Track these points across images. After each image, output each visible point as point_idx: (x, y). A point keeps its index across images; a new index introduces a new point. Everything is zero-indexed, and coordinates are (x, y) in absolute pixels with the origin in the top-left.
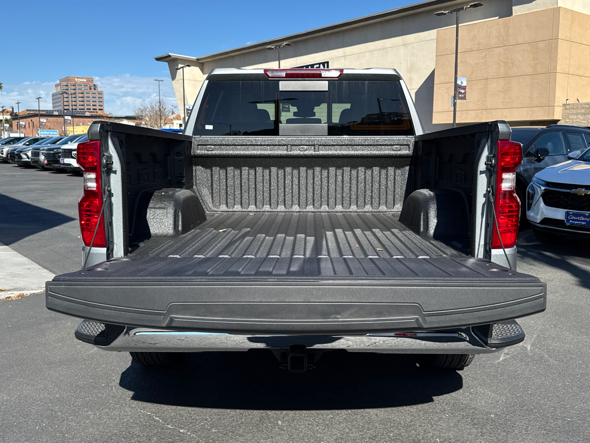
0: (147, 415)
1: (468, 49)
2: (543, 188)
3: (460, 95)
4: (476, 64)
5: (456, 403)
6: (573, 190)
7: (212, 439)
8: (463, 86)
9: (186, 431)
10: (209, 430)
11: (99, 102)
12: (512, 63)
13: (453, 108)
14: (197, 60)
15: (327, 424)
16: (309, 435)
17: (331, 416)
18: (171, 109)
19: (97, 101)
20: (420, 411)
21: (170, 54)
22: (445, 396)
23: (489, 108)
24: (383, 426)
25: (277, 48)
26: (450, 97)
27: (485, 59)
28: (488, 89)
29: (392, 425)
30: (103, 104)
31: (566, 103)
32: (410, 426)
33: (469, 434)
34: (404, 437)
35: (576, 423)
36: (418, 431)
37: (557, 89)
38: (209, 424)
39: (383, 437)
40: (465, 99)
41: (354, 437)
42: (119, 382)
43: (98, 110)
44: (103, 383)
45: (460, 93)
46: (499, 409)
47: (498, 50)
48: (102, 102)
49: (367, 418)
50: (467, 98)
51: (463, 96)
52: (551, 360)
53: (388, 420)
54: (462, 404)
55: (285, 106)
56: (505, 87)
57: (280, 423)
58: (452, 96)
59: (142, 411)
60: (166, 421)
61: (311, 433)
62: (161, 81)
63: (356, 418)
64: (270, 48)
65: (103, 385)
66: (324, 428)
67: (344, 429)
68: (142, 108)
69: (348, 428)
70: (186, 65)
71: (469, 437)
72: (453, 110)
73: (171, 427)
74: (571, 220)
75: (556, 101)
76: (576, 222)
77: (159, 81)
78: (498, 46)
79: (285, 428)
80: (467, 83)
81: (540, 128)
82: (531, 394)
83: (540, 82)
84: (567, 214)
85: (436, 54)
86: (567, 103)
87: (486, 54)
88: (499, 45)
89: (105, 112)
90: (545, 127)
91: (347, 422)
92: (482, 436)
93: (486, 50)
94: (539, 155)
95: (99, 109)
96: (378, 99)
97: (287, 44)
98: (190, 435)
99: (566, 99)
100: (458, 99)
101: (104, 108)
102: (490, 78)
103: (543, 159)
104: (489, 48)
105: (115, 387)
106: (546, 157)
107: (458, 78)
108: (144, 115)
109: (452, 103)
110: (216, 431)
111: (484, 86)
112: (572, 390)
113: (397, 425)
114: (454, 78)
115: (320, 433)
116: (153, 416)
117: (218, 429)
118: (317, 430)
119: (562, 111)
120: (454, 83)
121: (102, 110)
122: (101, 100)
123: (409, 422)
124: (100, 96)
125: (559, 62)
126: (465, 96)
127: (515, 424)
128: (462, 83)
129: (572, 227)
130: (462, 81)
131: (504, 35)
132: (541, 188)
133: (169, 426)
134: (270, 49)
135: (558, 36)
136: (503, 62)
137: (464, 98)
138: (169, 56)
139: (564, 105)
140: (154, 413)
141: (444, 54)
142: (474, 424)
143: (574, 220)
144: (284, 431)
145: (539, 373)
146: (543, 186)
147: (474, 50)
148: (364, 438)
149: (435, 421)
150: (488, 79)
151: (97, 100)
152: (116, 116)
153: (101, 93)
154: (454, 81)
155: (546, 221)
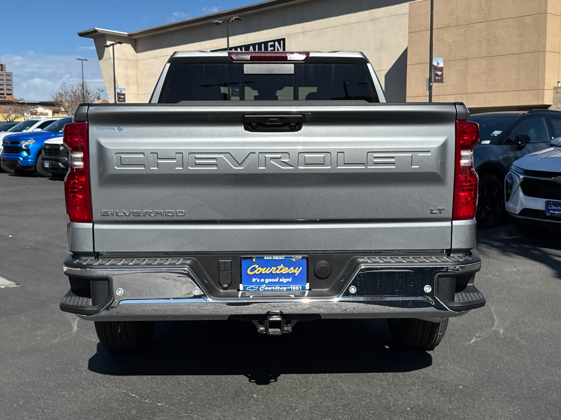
0: (123, 393)
1: (445, 25)
2: (522, 177)
3: (437, 78)
4: (454, 42)
5: (426, 377)
6: (553, 178)
7: (190, 410)
8: (440, 68)
9: (163, 404)
10: (186, 403)
11: (7, 85)
12: (495, 41)
13: (428, 92)
14: (129, 35)
15: (301, 396)
16: (285, 405)
17: (305, 390)
18: (96, 93)
19: (5, 84)
20: (390, 384)
21: (96, 29)
22: (415, 371)
23: (470, 92)
24: (356, 397)
25: (225, 22)
26: (425, 79)
27: (465, 37)
28: (468, 71)
29: (363, 395)
30: (12, 87)
31: (557, 86)
32: (381, 396)
33: (439, 401)
34: (376, 405)
35: (540, 391)
36: (388, 400)
37: (546, 70)
38: (186, 398)
39: (356, 405)
40: (443, 82)
41: (327, 405)
42: (87, 366)
43: (5, 95)
44: (71, 368)
45: (437, 75)
46: (467, 382)
47: (479, 26)
48: (10, 85)
49: (339, 391)
50: (444, 81)
51: (440, 78)
52: (522, 342)
53: (360, 392)
54: (432, 378)
55: (236, 90)
56: (488, 68)
57: (255, 396)
58: (427, 79)
59: (117, 390)
60: (143, 397)
61: (286, 403)
62: (84, 60)
63: (328, 391)
64: (217, 22)
65: (72, 370)
66: (298, 399)
67: (318, 399)
68: (61, 92)
69: (322, 398)
70: (117, 41)
71: (437, 403)
72: (428, 94)
73: (148, 402)
74: (552, 210)
75: (546, 83)
76: (557, 212)
77: (82, 60)
78: (479, 21)
79: (260, 400)
80: (444, 64)
81: (521, 113)
82: (499, 370)
83: (528, 62)
84: (547, 204)
85: (409, 31)
86: (559, 86)
87: (466, 30)
88: (481, 20)
89: (14, 97)
90: (526, 112)
91: (320, 394)
92: (450, 403)
93: (466, 26)
94: (520, 143)
95: (7, 94)
96: (344, 82)
97: (236, 18)
98: (168, 407)
99: (557, 81)
100: (434, 82)
101: (13, 92)
102: (471, 57)
103: (523, 147)
104: (469, 24)
105: (85, 371)
106: (527, 144)
107: (434, 58)
108: (64, 100)
109: (427, 87)
110: (194, 403)
111: (464, 68)
112: (540, 366)
113: (368, 395)
114: (429, 58)
115: (294, 403)
116: (129, 393)
117: (195, 402)
118: (291, 400)
119: (553, 95)
120: (429, 64)
121: (11, 94)
122: (10, 83)
123: (380, 393)
124: (8, 78)
125: (548, 40)
126: (442, 79)
127: (482, 393)
128: (438, 64)
129: (553, 217)
130: (438, 62)
131: (486, 9)
132: (519, 177)
133: (147, 401)
134: (217, 24)
135: (547, 10)
136: (484, 39)
137: (441, 81)
138: (96, 31)
139: (555, 88)
140: (129, 391)
141: (418, 30)
142: (444, 394)
143: (554, 210)
144: (260, 402)
145: (509, 352)
146: (522, 174)
147: (452, 25)
148: (337, 406)
149: (406, 391)
150: (468, 59)
151: (5, 82)
152: (29, 102)
153: (9, 75)
154: (429, 61)
155: (526, 211)
